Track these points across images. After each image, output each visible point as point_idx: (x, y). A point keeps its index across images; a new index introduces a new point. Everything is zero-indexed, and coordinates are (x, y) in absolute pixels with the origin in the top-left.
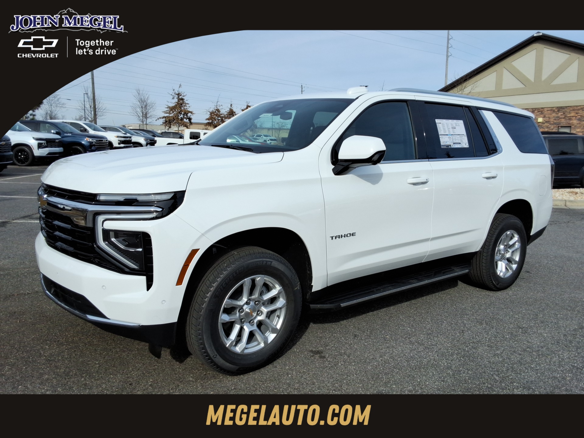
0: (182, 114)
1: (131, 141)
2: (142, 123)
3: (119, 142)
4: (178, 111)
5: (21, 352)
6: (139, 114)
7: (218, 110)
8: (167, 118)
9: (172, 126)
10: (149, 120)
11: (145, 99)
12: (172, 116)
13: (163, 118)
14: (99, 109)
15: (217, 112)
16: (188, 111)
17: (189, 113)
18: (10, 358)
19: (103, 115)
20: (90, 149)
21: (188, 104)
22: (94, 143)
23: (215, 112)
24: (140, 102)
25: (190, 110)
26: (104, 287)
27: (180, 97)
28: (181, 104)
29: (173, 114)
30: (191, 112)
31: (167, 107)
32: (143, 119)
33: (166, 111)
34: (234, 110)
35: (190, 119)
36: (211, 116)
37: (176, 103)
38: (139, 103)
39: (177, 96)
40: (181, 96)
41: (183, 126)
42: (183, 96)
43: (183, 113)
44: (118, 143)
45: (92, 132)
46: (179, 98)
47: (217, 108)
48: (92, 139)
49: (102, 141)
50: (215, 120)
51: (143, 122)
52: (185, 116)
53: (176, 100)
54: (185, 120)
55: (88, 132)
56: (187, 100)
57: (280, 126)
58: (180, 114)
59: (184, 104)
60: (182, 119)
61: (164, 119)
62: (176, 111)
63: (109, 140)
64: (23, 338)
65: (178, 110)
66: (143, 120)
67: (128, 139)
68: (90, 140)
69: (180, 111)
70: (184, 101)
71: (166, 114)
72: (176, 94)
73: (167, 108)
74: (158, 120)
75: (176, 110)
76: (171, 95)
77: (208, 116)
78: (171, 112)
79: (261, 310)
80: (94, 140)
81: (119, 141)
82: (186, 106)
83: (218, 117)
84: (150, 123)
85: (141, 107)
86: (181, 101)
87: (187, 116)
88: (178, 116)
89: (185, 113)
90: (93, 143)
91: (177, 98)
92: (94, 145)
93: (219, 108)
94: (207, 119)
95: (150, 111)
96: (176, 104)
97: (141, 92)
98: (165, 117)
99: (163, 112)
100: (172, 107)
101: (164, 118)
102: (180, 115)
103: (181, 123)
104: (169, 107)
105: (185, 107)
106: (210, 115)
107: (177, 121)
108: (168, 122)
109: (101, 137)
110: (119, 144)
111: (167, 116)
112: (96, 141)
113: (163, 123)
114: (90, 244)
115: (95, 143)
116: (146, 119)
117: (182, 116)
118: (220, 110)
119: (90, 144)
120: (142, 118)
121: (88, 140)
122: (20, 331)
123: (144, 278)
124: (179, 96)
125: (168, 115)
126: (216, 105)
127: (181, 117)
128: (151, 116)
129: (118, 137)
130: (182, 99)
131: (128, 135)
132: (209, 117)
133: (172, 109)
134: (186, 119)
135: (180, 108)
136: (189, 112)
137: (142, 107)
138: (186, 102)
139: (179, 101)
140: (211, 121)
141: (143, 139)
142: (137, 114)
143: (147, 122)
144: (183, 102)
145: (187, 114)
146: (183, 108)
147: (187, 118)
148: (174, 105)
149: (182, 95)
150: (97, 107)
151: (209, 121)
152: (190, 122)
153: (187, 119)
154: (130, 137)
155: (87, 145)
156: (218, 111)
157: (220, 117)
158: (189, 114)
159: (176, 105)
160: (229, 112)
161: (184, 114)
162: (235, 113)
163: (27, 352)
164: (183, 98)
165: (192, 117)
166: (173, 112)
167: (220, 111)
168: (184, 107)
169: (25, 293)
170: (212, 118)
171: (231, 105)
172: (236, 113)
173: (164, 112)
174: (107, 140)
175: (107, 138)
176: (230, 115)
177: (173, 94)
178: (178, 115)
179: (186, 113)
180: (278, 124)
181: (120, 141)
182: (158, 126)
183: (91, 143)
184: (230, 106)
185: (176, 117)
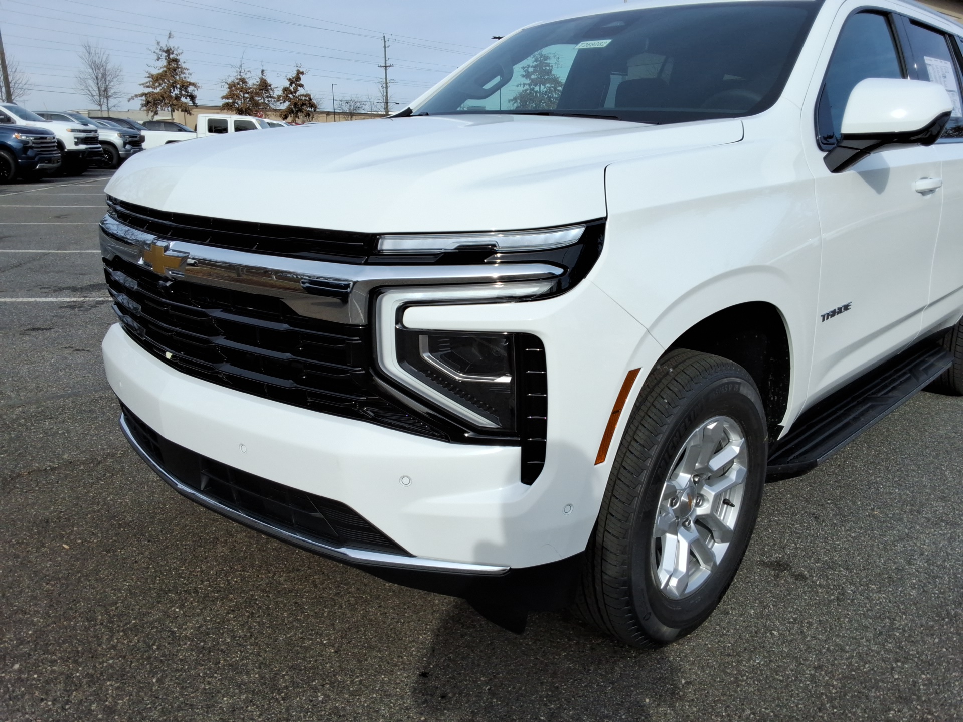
0: (177, 88)
1: (97, 138)
2: (99, 108)
3: (76, 140)
4: (170, 82)
5: (121, 634)
6: (92, 92)
7: (243, 81)
8: (150, 96)
9: (159, 109)
10: (112, 102)
11: (103, 62)
12: (159, 92)
13: (142, 95)
14: (15, 83)
15: (241, 83)
16: (188, 82)
17: (190, 87)
18: (104, 656)
19: (23, 94)
20: (23, 156)
21: (188, 69)
22: (30, 144)
23: (238, 84)
24: (93, 69)
25: (191, 79)
26: (406, 480)
27: (171, 56)
28: (175, 70)
29: (160, 88)
30: (194, 85)
31: (148, 75)
32: (100, 99)
33: (147, 83)
34: (269, 81)
35: (192, 98)
36: (231, 91)
37: (164, 67)
38: (90, 71)
39: (165, 54)
40: (172, 53)
41: (180, 110)
42: (176, 55)
43: (178, 86)
44: (73, 143)
45: (20, 122)
46: (169, 58)
47: (240, 75)
48: (27, 137)
49: (45, 138)
50: (239, 99)
51: (101, 105)
52: (183, 92)
53: (164, 62)
54: (183, 99)
55: (14, 122)
56: (184, 62)
57: (352, 108)
58: (174, 87)
59: (180, 69)
60: (177, 98)
61: (144, 98)
62: (165, 83)
63: (56, 137)
64: (105, 591)
65: (168, 81)
66: (100, 101)
67: (92, 135)
68: (23, 138)
69: (173, 83)
70: (179, 63)
71: (148, 89)
72: (164, 51)
73: (149, 77)
74: (132, 101)
75: (165, 80)
76: (155, 52)
77: (225, 91)
78: (157, 84)
79: (702, 493)
80: (31, 138)
81: (75, 138)
82: (184, 73)
83: (244, 94)
84: (115, 106)
85: (95, 77)
86: (173, 66)
87: (187, 91)
88: (170, 92)
89: (183, 86)
90: (28, 143)
91: (166, 59)
92: (31, 148)
93: (244, 76)
94: (224, 97)
95: (112, 84)
96: (165, 69)
97: (93, 51)
98: (146, 95)
99: (140, 85)
100: (158, 74)
101: (144, 96)
102: (174, 91)
103: (175, 104)
104: (153, 75)
105: (182, 76)
106: (228, 90)
107: (169, 101)
108: (152, 103)
109: (40, 131)
110: (76, 144)
111: (149, 93)
112: (35, 139)
113: (143, 106)
114: (359, 371)
115: (33, 143)
116: (108, 100)
117: (177, 92)
118: (247, 80)
119: (24, 145)
120: (98, 98)
121: (20, 138)
122: (85, 571)
123: (515, 452)
124: (169, 55)
125: (150, 90)
126: (239, 71)
127: (175, 94)
128: (115, 93)
129: (73, 131)
130: (176, 60)
131: (91, 127)
132: (227, 92)
133: (157, 79)
134: (186, 97)
135: (173, 77)
136: (190, 84)
137: (97, 78)
138: (184, 66)
139: (169, 64)
140: (231, 101)
141: (117, 135)
142: (89, 90)
143: (109, 105)
144: (177, 65)
145: (186, 89)
146: (177, 77)
147: (188, 96)
148: (160, 71)
149: (175, 52)
150: (10, 78)
151: (227, 101)
152: (194, 103)
153: (188, 98)
154: (96, 131)
155: (20, 148)
156: (243, 83)
157: (248, 93)
158: (190, 89)
159: (165, 72)
160: (259, 85)
161: (180, 89)
162: (270, 86)
163: (136, 629)
164: (178, 57)
165: (196, 93)
166: (160, 84)
167: (246, 82)
168: (180, 75)
169: (45, 469)
170: (234, 95)
171: (263, 71)
172: (272, 86)
173: (143, 84)
174: (54, 138)
175: (53, 134)
176: (262, 90)
177: (158, 51)
178: (170, 90)
179: (185, 86)
180: (347, 103)
181: (77, 138)
182: (136, 112)
183: (25, 143)
184: (261, 74)
185: (165, 93)
